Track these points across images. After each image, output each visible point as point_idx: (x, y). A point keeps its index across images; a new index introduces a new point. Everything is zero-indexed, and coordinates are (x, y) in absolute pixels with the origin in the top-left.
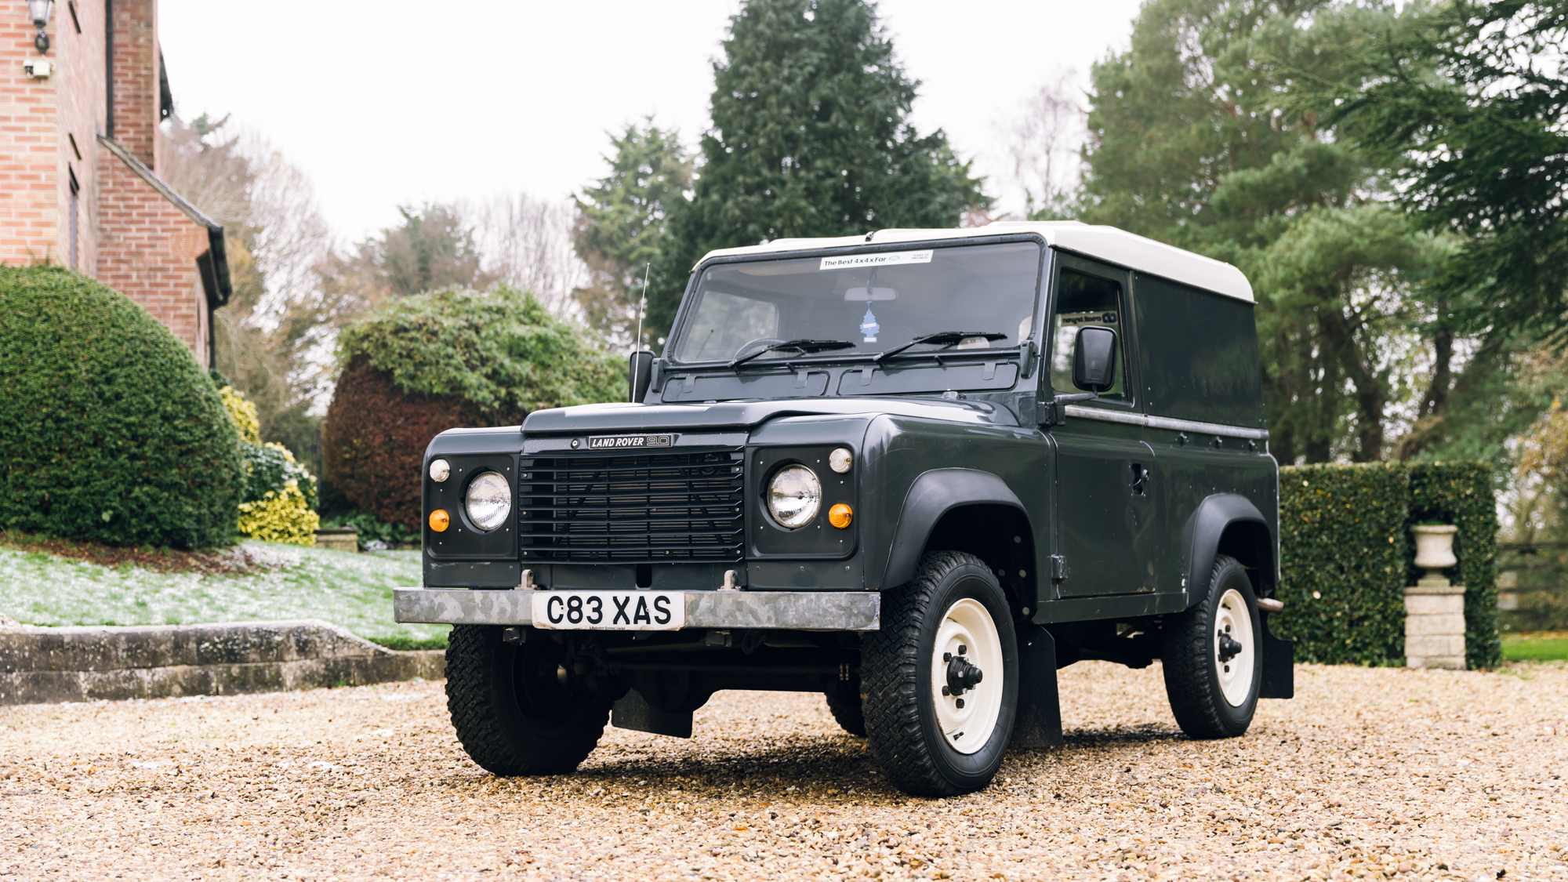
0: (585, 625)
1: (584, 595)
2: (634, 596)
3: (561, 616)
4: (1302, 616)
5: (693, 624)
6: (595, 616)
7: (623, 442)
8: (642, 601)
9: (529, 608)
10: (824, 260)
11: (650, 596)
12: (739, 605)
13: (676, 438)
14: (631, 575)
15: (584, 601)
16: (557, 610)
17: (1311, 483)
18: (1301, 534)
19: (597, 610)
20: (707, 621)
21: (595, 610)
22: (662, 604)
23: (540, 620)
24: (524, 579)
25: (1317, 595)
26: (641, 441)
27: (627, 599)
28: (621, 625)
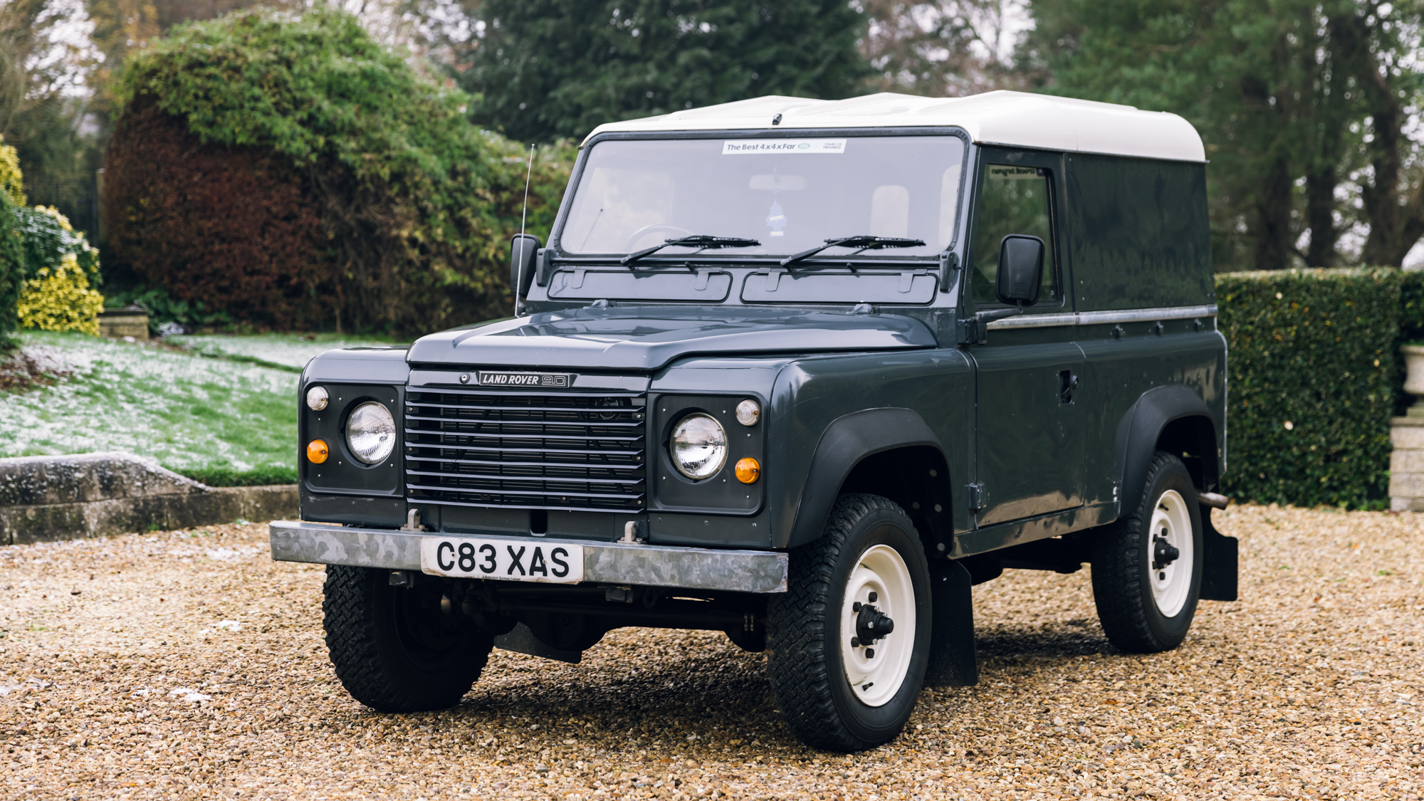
0: (477, 573)
1: (477, 542)
2: (530, 546)
3: (452, 563)
4: (1271, 450)
5: (593, 579)
6: (488, 565)
7: (516, 379)
8: (538, 552)
9: (418, 553)
10: (727, 143)
11: (547, 547)
12: (641, 562)
13: (573, 379)
14: (526, 521)
15: (477, 549)
16: (447, 557)
17: (1285, 296)
18: (1273, 355)
19: (491, 558)
20: (607, 576)
21: (488, 558)
22: (559, 556)
23: (430, 565)
24: (411, 520)
25: (1289, 426)
26: (535, 380)
27: (523, 549)
28: (516, 575)
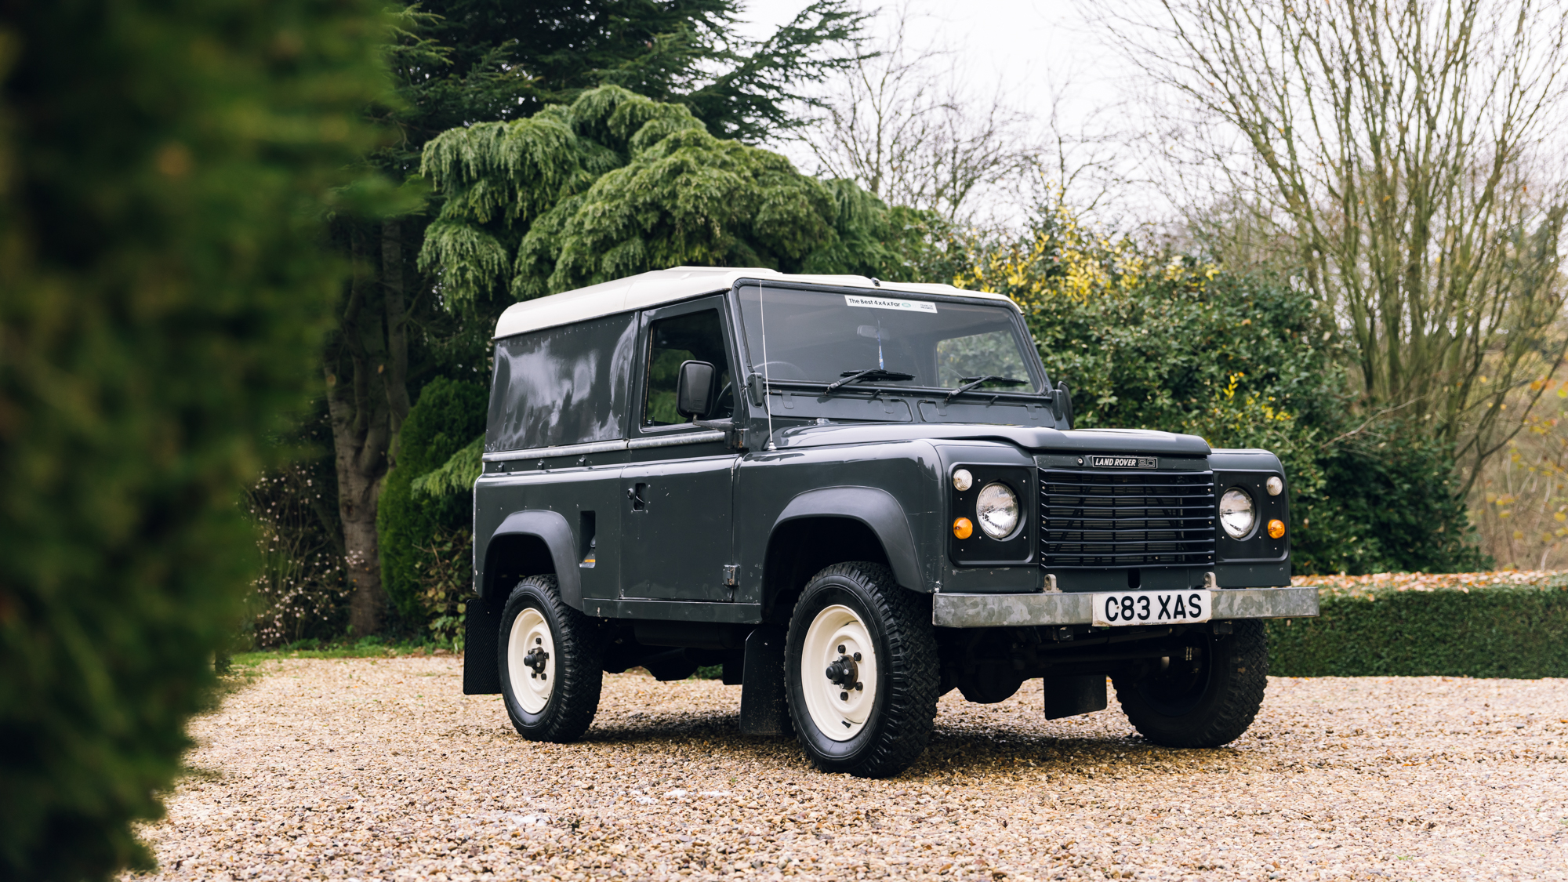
0: (1136, 621)
1: (1135, 595)
2: (1174, 594)
3: (1117, 614)
5: (1219, 617)
6: (1144, 613)
7: (1120, 462)
8: (1180, 599)
10: (847, 297)
11: (1186, 594)
13: (1160, 461)
15: (1135, 600)
16: (1113, 609)
19: (1146, 607)
21: (1144, 608)
22: (1195, 601)
23: (1099, 618)
26: (1134, 462)
27: (1169, 598)
28: (1165, 620)
